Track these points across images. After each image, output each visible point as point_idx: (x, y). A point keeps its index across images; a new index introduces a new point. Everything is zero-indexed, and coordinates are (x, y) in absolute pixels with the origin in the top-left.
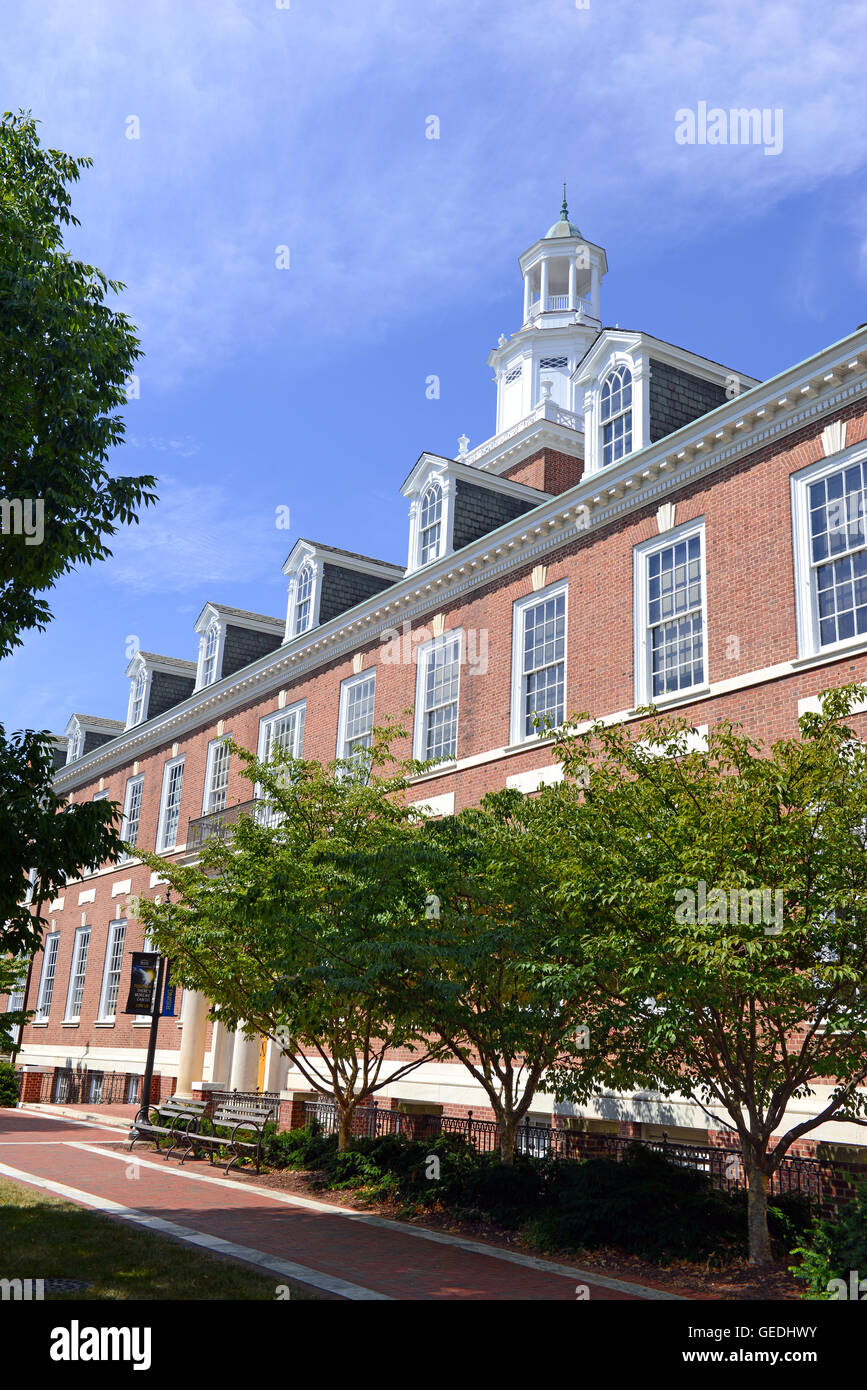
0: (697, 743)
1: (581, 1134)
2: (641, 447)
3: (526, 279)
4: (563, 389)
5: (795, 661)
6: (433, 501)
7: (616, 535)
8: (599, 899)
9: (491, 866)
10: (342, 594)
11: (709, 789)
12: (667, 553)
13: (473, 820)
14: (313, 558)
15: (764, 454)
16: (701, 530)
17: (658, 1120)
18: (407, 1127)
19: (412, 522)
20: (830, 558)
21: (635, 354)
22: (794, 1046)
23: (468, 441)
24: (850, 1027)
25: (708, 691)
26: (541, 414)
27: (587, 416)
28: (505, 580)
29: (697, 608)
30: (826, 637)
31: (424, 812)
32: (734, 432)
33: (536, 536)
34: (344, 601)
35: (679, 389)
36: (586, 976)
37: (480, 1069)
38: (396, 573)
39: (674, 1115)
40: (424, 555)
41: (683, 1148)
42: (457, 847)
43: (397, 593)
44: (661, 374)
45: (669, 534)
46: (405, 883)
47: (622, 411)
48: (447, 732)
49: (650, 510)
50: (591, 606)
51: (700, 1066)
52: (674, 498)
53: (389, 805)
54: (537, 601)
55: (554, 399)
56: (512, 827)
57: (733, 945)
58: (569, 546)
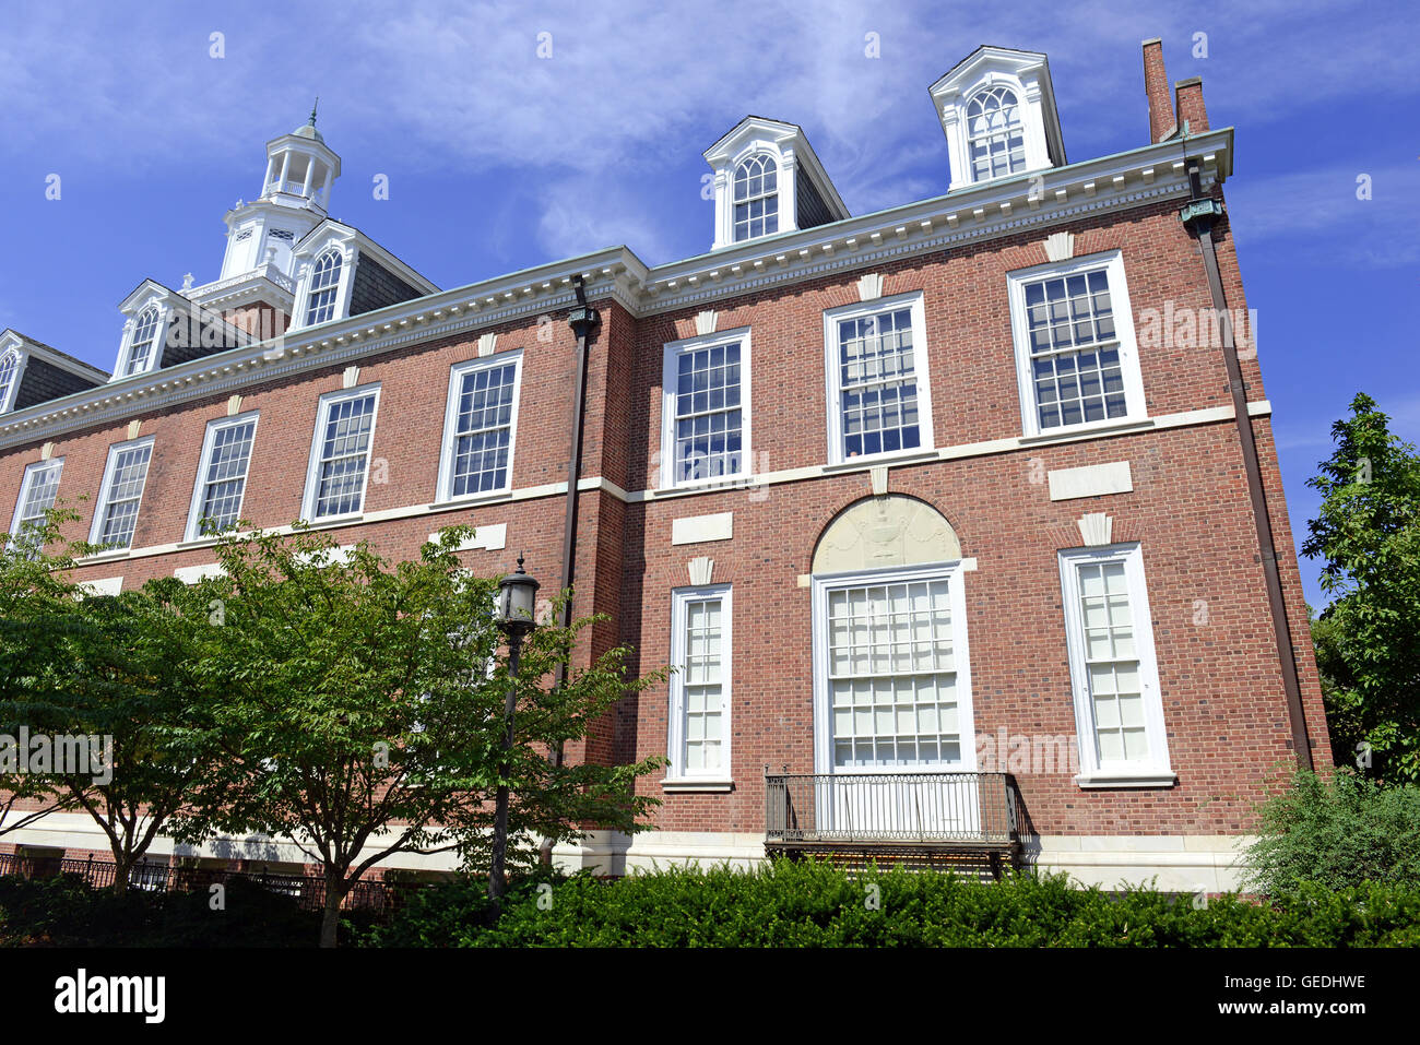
0: (339, 556)
1: (192, 870)
2: (340, 317)
3: (270, 161)
4: (286, 259)
5: (432, 504)
6: (148, 322)
7: (307, 383)
8: (233, 674)
9: (139, 641)
10: (42, 387)
11: (341, 592)
12: (347, 405)
13: (133, 601)
14: (19, 349)
15: (434, 345)
16: (377, 392)
17: (264, 857)
18: (26, 869)
19: (125, 336)
20: (469, 432)
21: (348, 244)
22: (379, 796)
23: (192, 279)
24: (422, 781)
25: (361, 519)
26: (263, 273)
27: (300, 283)
28: (204, 402)
29: (364, 452)
30: (458, 490)
31: (87, 591)
32: (415, 323)
33: (238, 370)
34: (44, 393)
35: (378, 280)
36: (212, 738)
37: (106, 818)
38: (101, 377)
39: (279, 853)
40: (131, 368)
41: (279, 878)
42: (112, 623)
43: (98, 396)
44: (367, 267)
45: (351, 391)
46: (54, 651)
47: (330, 286)
48: (126, 523)
49: (339, 369)
50: (276, 437)
51: (302, 813)
52: (360, 363)
53: (52, 580)
54: (229, 424)
55: (276, 263)
56: (168, 610)
57: (338, 715)
58: (266, 384)
